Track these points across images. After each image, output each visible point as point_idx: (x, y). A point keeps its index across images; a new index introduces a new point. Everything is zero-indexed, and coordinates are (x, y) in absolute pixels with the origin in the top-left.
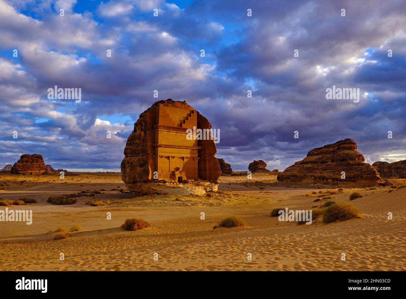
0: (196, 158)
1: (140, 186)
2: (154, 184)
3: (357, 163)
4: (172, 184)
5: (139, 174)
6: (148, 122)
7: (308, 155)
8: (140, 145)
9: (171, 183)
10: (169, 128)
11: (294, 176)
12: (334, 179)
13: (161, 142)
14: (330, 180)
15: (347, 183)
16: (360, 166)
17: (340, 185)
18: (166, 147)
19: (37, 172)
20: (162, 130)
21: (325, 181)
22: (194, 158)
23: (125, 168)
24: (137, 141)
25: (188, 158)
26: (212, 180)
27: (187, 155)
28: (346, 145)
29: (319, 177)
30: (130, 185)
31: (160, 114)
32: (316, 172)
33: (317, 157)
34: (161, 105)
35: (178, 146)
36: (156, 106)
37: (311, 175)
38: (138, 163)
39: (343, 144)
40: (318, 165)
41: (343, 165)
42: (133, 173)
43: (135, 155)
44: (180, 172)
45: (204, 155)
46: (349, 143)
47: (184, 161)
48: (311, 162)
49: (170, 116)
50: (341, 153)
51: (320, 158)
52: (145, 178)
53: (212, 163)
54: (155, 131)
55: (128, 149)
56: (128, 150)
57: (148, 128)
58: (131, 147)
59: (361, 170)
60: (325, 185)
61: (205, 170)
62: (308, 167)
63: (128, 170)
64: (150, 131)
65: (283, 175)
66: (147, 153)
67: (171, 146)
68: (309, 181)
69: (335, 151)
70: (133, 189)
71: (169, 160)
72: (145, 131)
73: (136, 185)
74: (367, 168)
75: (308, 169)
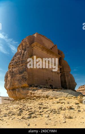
5: (18, 80)
22: (58, 73)
24: (19, 56)
25: (55, 72)
30: (10, 91)
38: (18, 72)
42: (13, 80)
43: (16, 66)
45: (63, 73)
47: (52, 73)
53: (69, 78)
54: (32, 49)
55: (11, 63)
57: (28, 47)
61: (65, 82)
63: (9, 78)
66: (26, 63)
71: (43, 70)
72: (25, 49)
73: (15, 91)
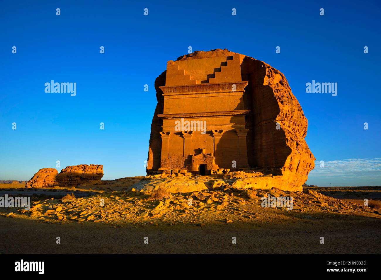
0: (243, 131)
9: (172, 174)
13: (167, 111)
20: (170, 94)
27: (218, 127)
44: (205, 156)
47: (213, 136)
71: (183, 137)
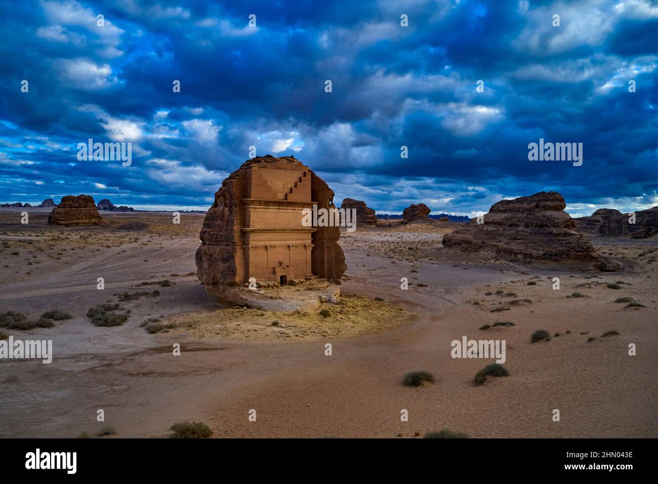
0: (309, 246)
1: (224, 291)
2: (243, 290)
3: (563, 232)
4: (270, 288)
5: (222, 273)
6: (235, 195)
7: (492, 210)
8: (222, 229)
10: (267, 203)
11: (468, 242)
12: (526, 254)
13: (253, 224)
14: (520, 256)
15: (546, 262)
16: (568, 238)
17: (534, 265)
18: (262, 232)
19: (87, 221)
20: (256, 207)
21: (513, 256)
22: (305, 246)
23: (201, 261)
24: (219, 222)
25: (296, 246)
26: (332, 279)
27: (294, 242)
28: (549, 203)
29: (504, 249)
30: (209, 288)
31: (253, 182)
32: (501, 239)
33: (503, 216)
34: (255, 167)
35: (280, 230)
36: (247, 168)
37: (493, 243)
38: (220, 256)
39: (544, 200)
40: (504, 229)
41: (541, 233)
42: (213, 270)
43: (216, 243)
44: (284, 268)
45: (322, 240)
46: (553, 200)
47: (289, 250)
48: (495, 223)
49: (269, 184)
50: (540, 214)
51: (509, 219)
52: (230, 280)
53: (332, 253)
54: (245, 208)
55: (205, 232)
56: (206, 235)
57: (235, 204)
58: (211, 230)
59: (568, 245)
60: (511, 264)
61: (322, 262)
62: (489, 230)
63: (206, 265)
64: (237, 207)
65: (452, 238)
66: (233, 242)
67: (270, 230)
68: (489, 253)
69: (532, 209)
70: (213, 293)
71: (267, 250)
72: (231, 207)
73: (217, 288)
74: (578, 242)
75: (488, 233)
